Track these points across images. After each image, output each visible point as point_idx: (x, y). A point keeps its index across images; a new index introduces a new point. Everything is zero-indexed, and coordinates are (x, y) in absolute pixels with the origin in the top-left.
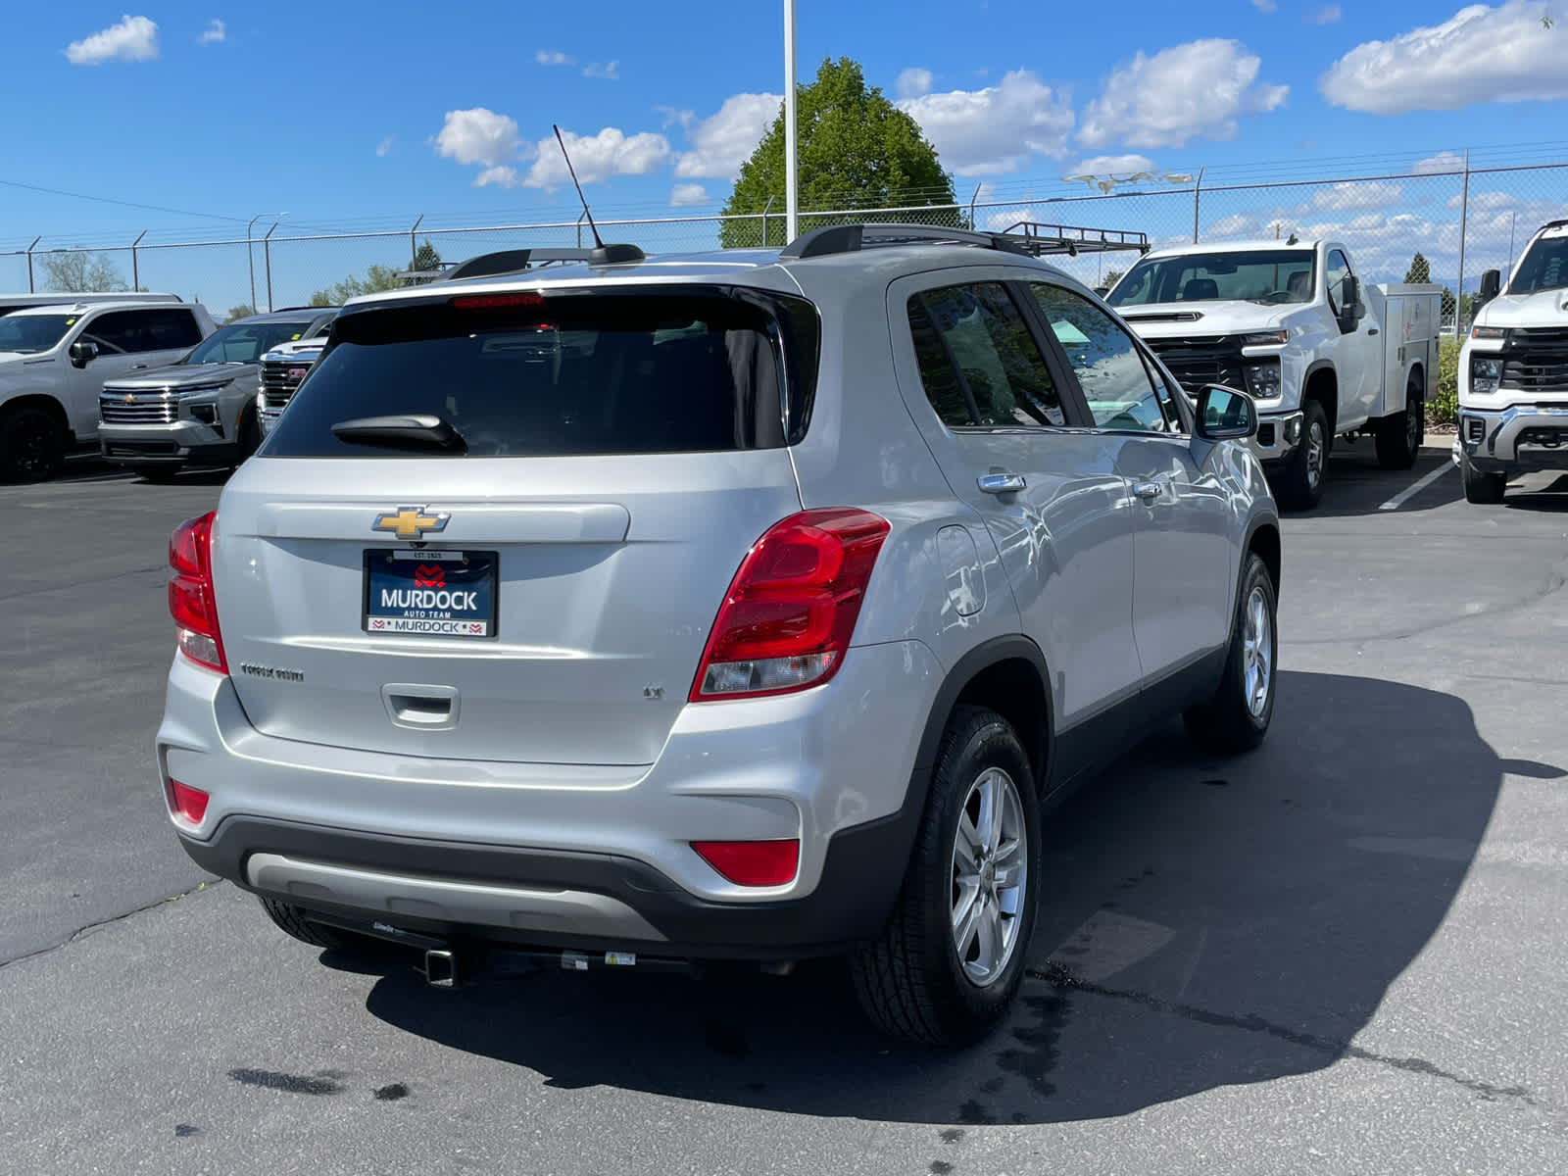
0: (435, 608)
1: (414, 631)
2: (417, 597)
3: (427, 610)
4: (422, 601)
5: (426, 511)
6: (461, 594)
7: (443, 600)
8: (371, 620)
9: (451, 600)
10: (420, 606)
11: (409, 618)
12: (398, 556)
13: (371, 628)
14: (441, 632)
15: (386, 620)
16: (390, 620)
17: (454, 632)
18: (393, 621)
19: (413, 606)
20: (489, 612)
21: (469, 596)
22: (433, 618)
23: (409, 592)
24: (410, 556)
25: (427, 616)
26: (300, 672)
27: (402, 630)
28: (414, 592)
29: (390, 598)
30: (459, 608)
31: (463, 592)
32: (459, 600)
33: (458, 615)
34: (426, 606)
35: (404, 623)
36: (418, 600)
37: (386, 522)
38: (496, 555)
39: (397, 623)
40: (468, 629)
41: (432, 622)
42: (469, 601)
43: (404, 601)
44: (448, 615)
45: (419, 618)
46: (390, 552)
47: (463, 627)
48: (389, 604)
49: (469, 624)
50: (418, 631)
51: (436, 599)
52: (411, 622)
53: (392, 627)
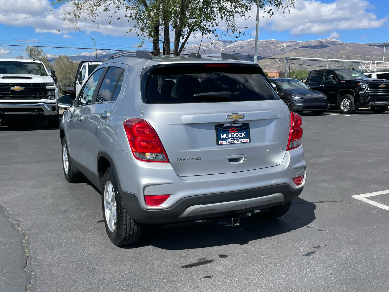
0: (235, 137)
2: (230, 135)
4: (231, 136)
6: (241, 133)
7: (237, 135)
8: (220, 142)
9: (239, 135)
10: (231, 137)
12: (225, 126)
13: (220, 143)
14: (238, 142)
15: (223, 141)
17: (241, 142)
18: (225, 141)
19: (229, 137)
20: (248, 136)
22: (235, 139)
24: (228, 125)
25: (233, 139)
26: (200, 157)
27: (228, 143)
28: (229, 134)
29: (223, 136)
30: (241, 136)
32: (241, 135)
33: (241, 138)
34: (233, 137)
35: (228, 141)
36: (230, 136)
37: (230, 117)
38: (249, 123)
40: (244, 141)
42: (243, 134)
43: (227, 136)
44: (238, 138)
46: (223, 125)
47: (243, 141)
48: (223, 138)
50: (232, 143)
51: (235, 135)
52: (230, 141)
53: (225, 143)
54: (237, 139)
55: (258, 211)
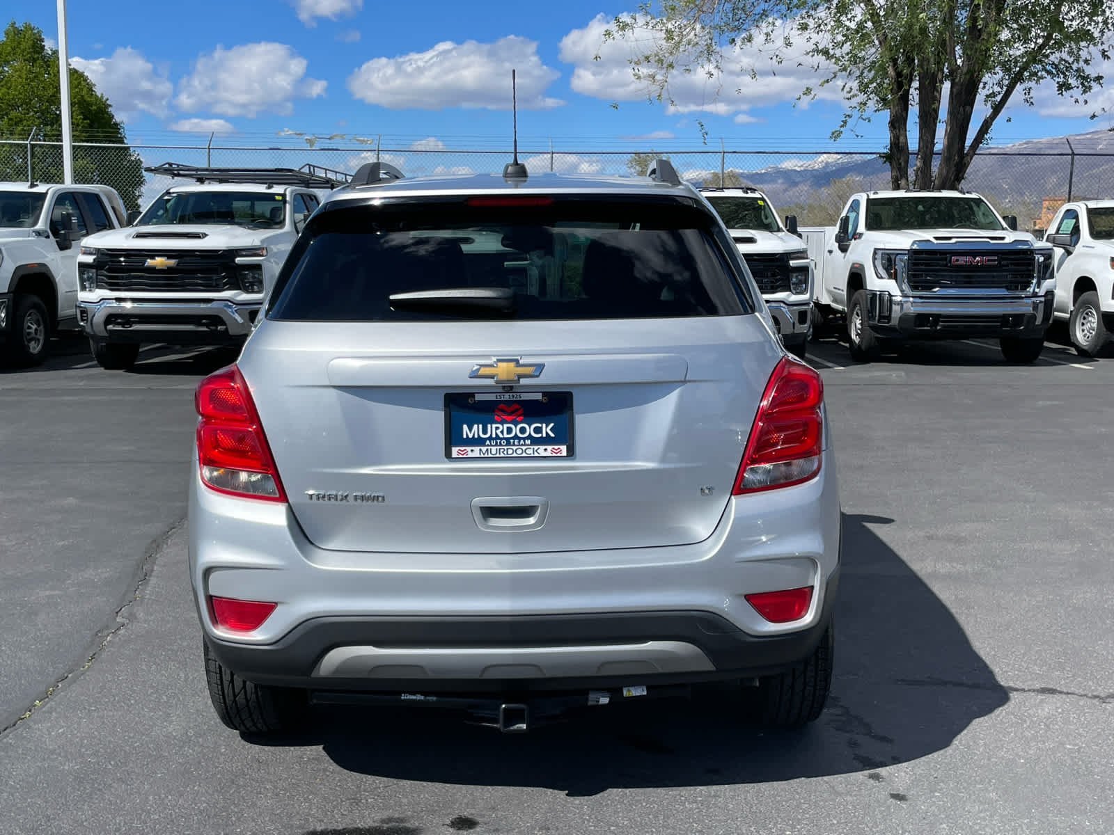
0: (516, 437)
1: (498, 455)
2: (495, 429)
3: (508, 440)
4: (502, 432)
5: (521, 362)
6: (540, 425)
7: (523, 430)
8: (454, 450)
9: (530, 430)
10: (501, 436)
11: (491, 445)
12: (478, 398)
13: (454, 455)
14: (524, 455)
15: (469, 449)
16: (473, 448)
17: (536, 455)
18: (477, 449)
19: (494, 436)
20: (565, 436)
21: (547, 427)
22: (514, 445)
23: (489, 426)
24: (492, 397)
25: (508, 444)
26: (381, 494)
27: (486, 456)
28: (494, 426)
29: (471, 431)
30: (538, 436)
31: (542, 424)
32: (538, 430)
33: (535, 441)
34: (506, 436)
35: (487, 450)
36: (498, 432)
37: (483, 371)
38: (570, 394)
39: (480, 450)
40: (549, 451)
41: (515, 448)
42: (547, 430)
43: (485, 432)
44: (528, 442)
45: (501, 445)
46: (472, 395)
47: (544, 450)
48: (470, 436)
49: (550, 448)
50: (502, 455)
51: (516, 430)
52: (494, 449)
53: (476, 454)
54: (522, 442)
55: (639, 691)
